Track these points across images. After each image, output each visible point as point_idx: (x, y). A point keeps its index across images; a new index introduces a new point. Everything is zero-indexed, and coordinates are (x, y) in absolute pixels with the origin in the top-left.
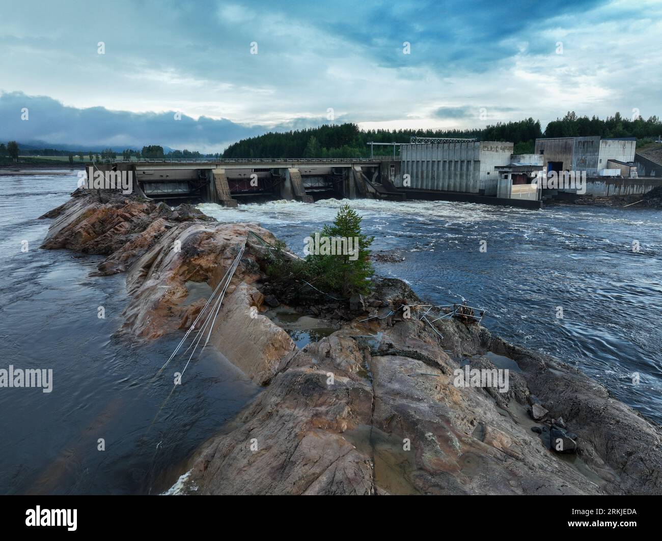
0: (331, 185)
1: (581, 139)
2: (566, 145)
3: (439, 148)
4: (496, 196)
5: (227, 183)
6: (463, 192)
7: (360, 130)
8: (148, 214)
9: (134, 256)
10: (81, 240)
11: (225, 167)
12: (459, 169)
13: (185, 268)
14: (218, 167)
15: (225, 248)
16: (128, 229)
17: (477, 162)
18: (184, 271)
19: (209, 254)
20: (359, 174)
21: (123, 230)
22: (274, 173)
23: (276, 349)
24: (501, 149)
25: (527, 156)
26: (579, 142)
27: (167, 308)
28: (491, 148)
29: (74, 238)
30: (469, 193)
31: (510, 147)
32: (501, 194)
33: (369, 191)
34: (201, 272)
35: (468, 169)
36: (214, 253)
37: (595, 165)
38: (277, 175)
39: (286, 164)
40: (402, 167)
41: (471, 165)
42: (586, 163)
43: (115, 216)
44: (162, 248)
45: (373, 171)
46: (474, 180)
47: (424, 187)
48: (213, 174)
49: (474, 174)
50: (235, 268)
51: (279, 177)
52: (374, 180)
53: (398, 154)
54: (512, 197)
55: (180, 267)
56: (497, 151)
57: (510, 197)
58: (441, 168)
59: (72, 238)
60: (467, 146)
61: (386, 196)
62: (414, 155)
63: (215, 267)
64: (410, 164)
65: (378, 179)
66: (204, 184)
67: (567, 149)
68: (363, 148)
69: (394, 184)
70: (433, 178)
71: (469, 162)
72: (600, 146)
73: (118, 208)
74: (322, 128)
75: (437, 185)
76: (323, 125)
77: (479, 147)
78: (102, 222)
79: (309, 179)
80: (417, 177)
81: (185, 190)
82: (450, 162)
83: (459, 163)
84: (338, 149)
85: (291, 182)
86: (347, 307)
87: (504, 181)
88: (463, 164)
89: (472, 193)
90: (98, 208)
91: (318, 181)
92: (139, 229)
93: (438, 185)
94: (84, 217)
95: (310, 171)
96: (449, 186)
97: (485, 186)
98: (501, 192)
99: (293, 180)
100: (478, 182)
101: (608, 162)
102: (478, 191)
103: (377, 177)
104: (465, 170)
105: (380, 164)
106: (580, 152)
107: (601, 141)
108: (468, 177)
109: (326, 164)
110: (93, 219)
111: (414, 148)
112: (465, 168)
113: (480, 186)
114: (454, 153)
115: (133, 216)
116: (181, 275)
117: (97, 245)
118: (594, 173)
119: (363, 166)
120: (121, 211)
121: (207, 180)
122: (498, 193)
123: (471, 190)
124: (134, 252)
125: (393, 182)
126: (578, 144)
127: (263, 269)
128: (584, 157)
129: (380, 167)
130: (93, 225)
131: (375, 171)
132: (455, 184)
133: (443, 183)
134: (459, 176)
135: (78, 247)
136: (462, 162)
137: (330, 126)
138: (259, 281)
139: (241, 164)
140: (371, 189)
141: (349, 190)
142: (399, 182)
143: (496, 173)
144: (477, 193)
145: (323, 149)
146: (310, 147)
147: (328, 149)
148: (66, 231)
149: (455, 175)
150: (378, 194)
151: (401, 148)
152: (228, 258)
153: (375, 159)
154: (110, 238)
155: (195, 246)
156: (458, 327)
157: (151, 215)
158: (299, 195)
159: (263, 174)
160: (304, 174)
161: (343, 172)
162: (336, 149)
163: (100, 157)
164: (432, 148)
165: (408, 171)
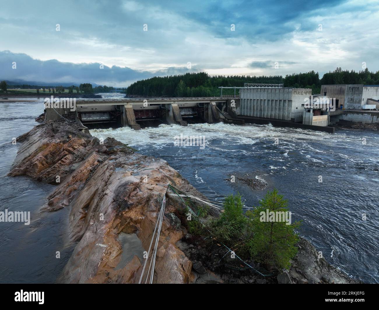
0: (197, 113)
1: (350, 86)
2: (341, 89)
3: (265, 92)
4: (302, 123)
5: (134, 114)
6: (281, 120)
7: (209, 76)
8: (85, 147)
9: (75, 190)
10: (37, 170)
11: (132, 104)
12: (278, 106)
13: (118, 221)
14: (128, 104)
15: (149, 199)
16: (71, 161)
17: (290, 101)
18: (118, 224)
19: (137, 206)
20: (214, 107)
21: (67, 161)
22: (162, 106)
24: (304, 93)
26: (349, 88)
27: (105, 273)
28: (299, 93)
29: (32, 167)
30: (285, 120)
31: (310, 92)
32: (305, 122)
33: (221, 118)
34: (131, 224)
35: (284, 105)
36: (141, 204)
37: (360, 102)
38: (164, 108)
39: (170, 101)
40: (240, 103)
41: (286, 103)
42: (354, 101)
43: (62, 150)
44: (97, 190)
45: (222, 104)
46: (288, 112)
47: (255, 116)
48: (125, 108)
49: (288, 108)
50: (161, 223)
51: (166, 109)
52: (223, 110)
53: (238, 94)
54: (313, 124)
55: (114, 220)
56: (302, 94)
57: (311, 124)
58: (266, 104)
59: (31, 168)
60: (284, 91)
61: (231, 121)
62: (249, 95)
63: (143, 219)
64: (246, 101)
65: (226, 110)
66: (119, 114)
67: (341, 92)
68: (211, 87)
69: (236, 113)
70: (261, 110)
71: (285, 101)
72: (363, 91)
73: (64, 142)
74: (186, 75)
75: (264, 114)
76: (187, 73)
77: (291, 92)
78: (53, 154)
79: (184, 110)
80: (250, 109)
82: (272, 100)
83: (278, 101)
84: (196, 88)
85: (173, 113)
87: (308, 113)
88: (281, 102)
89: (287, 120)
90: (50, 143)
91: (189, 111)
92: (79, 159)
94: (40, 150)
95: (184, 105)
96: (271, 115)
97: (295, 116)
98: (306, 120)
99: (174, 111)
100: (291, 113)
101: (367, 100)
102: (290, 119)
103: (225, 108)
104: (282, 106)
105: (227, 100)
106: (350, 94)
107: (364, 87)
108: (284, 110)
109: (194, 101)
110: (46, 152)
111: (248, 91)
112: (282, 104)
113: (291, 116)
114: (275, 95)
115: (74, 149)
116: (115, 228)
117: (49, 175)
118: (359, 107)
119: (217, 102)
120: (66, 146)
121: (121, 112)
122: (303, 121)
123: (286, 119)
124: (76, 186)
126: (349, 89)
127: (184, 224)
128: (352, 97)
129: (226, 102)
130: (46, 157)
131: (224, 105)
132: (275, 114)
133: (267, 113)
134: (278, 109)
135: (35, 175)
136: (280, 101)
137: (191, 74)
138: (183, 240)
140: (222, 116)
141: (208, 116)
142: (238, 111)
143: (302, 109)
144: (289, 121)
145: (188, 87)
146: (180, 87)
147: (190, 88)
148: (27, 162)
149: (276, 108)
150: (226, 119)
151: (240, 90)
152: (153, 211)
153: (223, 97)
154: (58, 169)
155: (126, 199)
157: (87, 148)
158: (178, 121)
159: (155, 107)
160: (181, 106)
161: (204, 105)
162: (195, 88)
163: (55, 90)
164: (260, 91)
165: (244, 105)
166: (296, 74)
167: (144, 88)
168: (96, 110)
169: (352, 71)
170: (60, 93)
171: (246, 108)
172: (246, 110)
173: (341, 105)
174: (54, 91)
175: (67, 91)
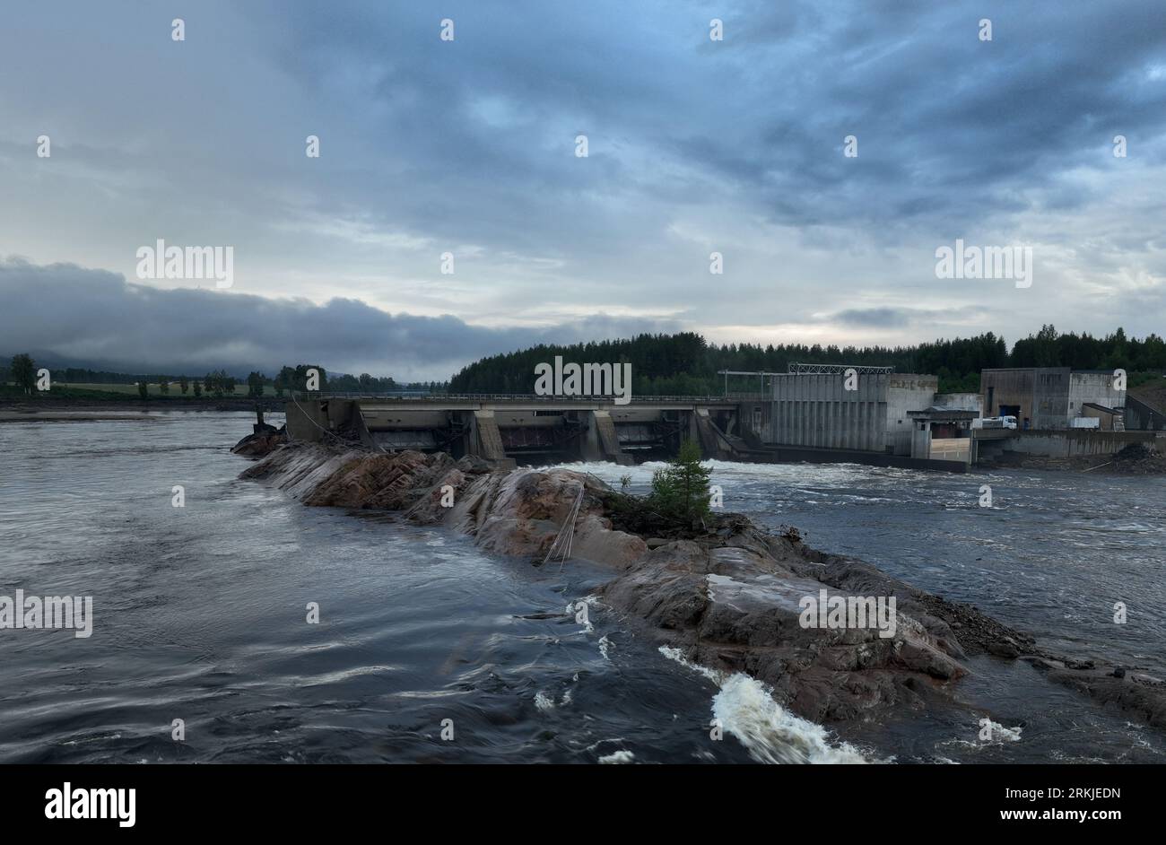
0: (660, 439)
1: (1044, 370)
2: (1023, 380)
3: (828, 383)
4: (910, 456)
5: (498, 433)
6: (863, 450)
7: (708, 344)
8: (429, 466)
10: (357, 495)
11: (494, 408)
12: (857, 417)
13: (527, 506)
14: (483, 408)
15: (563, 488)
16: (412, 483)
17: (883, 404)
18: (526, 510)
20: (705, 422)
21: (407, 483)
22: (570, 419)
23: (634, 550)
24: (919, 385)
25: (958, 397)
26: (1042, 376)
27: (522, 535)
28: (904, 383)
29: (346, 492)
30: (872, 451)
31: (932, 382)
32: (917, 454)
33: (722, 448)
34: (543, 510)
35: (869, 414)
36: (553, 493)
37: (1063, 411)
38: (574, 422)
39: (590, 404)
40: (773, 411)
41: (873, 408)
42: (1051, 408)
43: (390, 467)
44: (485, 494)
45: (727, 417)
46: (878, 431)
47: (807, 444)
48: (476, 419)
49: (878, 422)
50: (579, 505)
51: (578, 425)
52: (728, 431)
53: (767, 389)
54: (931, 459)
55: (523, 505)
56: (912, 389)
57: (929, 457)
58: (831, 414)
59: (343, 493)
60: (868, 380)
61: (747, 455)
62: (793, 392)
63: (557, 506)
64: (785, 406)
65: (736, 431)
66: (460, 435)
67: (1024, 386)
68: (711, 378)
69: (761, 437)
70: (820, 428)
71: (871, 404)
72: (1071, 383)
74: (639, 340)
76: (641, 335)
77: (884, 383)
78: (375, 474)
79: (626, 429)
80: (796, 426)
81: (428, 444)
83: (857, 405)
84: (669, 379)
85: (598, 433)
86: (690, 530)
87: (920, 433)
88: (862, 407)
89: (876, 451)
90: (363, 459)
91: (640, 433)
92: (424, 483)
93: (827, 439)
94: (349, 469)
95: (626, 416)
96: (843, 441)
97: (896, 442)
98: (917, 449)
99: (600, 430)
100: (885, 435)
101: (1083, 408)
102: (884, 449)
103: (734, 426)
104: (865, 416)
105: (739, 405)
106: (1044, 390)
107: (1071, 375)
108: (871, 427)
109: (652, 405)
110: (362, 470)
111: (791, 381)
112: (865, 412)
113: (886, 440)
115: (412, 467)
116: (525, 513)
117: (381, 500)
118: (1063, 423)
119: (712, 408)
120: (396, 461)
121: (465, 427)
122: (912, 451)
123: (874, 447)
125: (759, 434)
126: (1040, 378)
127: (606, 506)
128: (1048, 398)
129: (738, 410)
130: (366, 477)
131: (731, 417)
132: (851, 438)
133: (834, 437)
134: (857, 425)
135: (354, 503)
136: (861, 404)
137: (653, 336)
138: (605, 515)
139: (519, 403)
140: (723, 445)
142: (767, 434)
143: (908, 422)
144: (882, 452)
145: (644, 378)
147: (652, 379)
148: (329, 486)
149: (852, 424)
150: (735, 452)
151: (771, 381)
152: (569, 497)
153: (731, 397)
155: (534, 487)
156: (784, 543)
157: (433, 467)
158: (611, 452)
159: (550, 420)
160: (618, 420)
161: (680, 417)
162: (665, 378)
163: (203, 387)
164: (818, 382)
165: (782, 418)
166: (945, 341)
167: (507, 378)
168: (400, 424)
169: (1084, 335)
170: (220, 397)
171: (785, 424)
172: (785, 429)
173: (1026, 419)
174: (197, 390)
175: (242, 390)
